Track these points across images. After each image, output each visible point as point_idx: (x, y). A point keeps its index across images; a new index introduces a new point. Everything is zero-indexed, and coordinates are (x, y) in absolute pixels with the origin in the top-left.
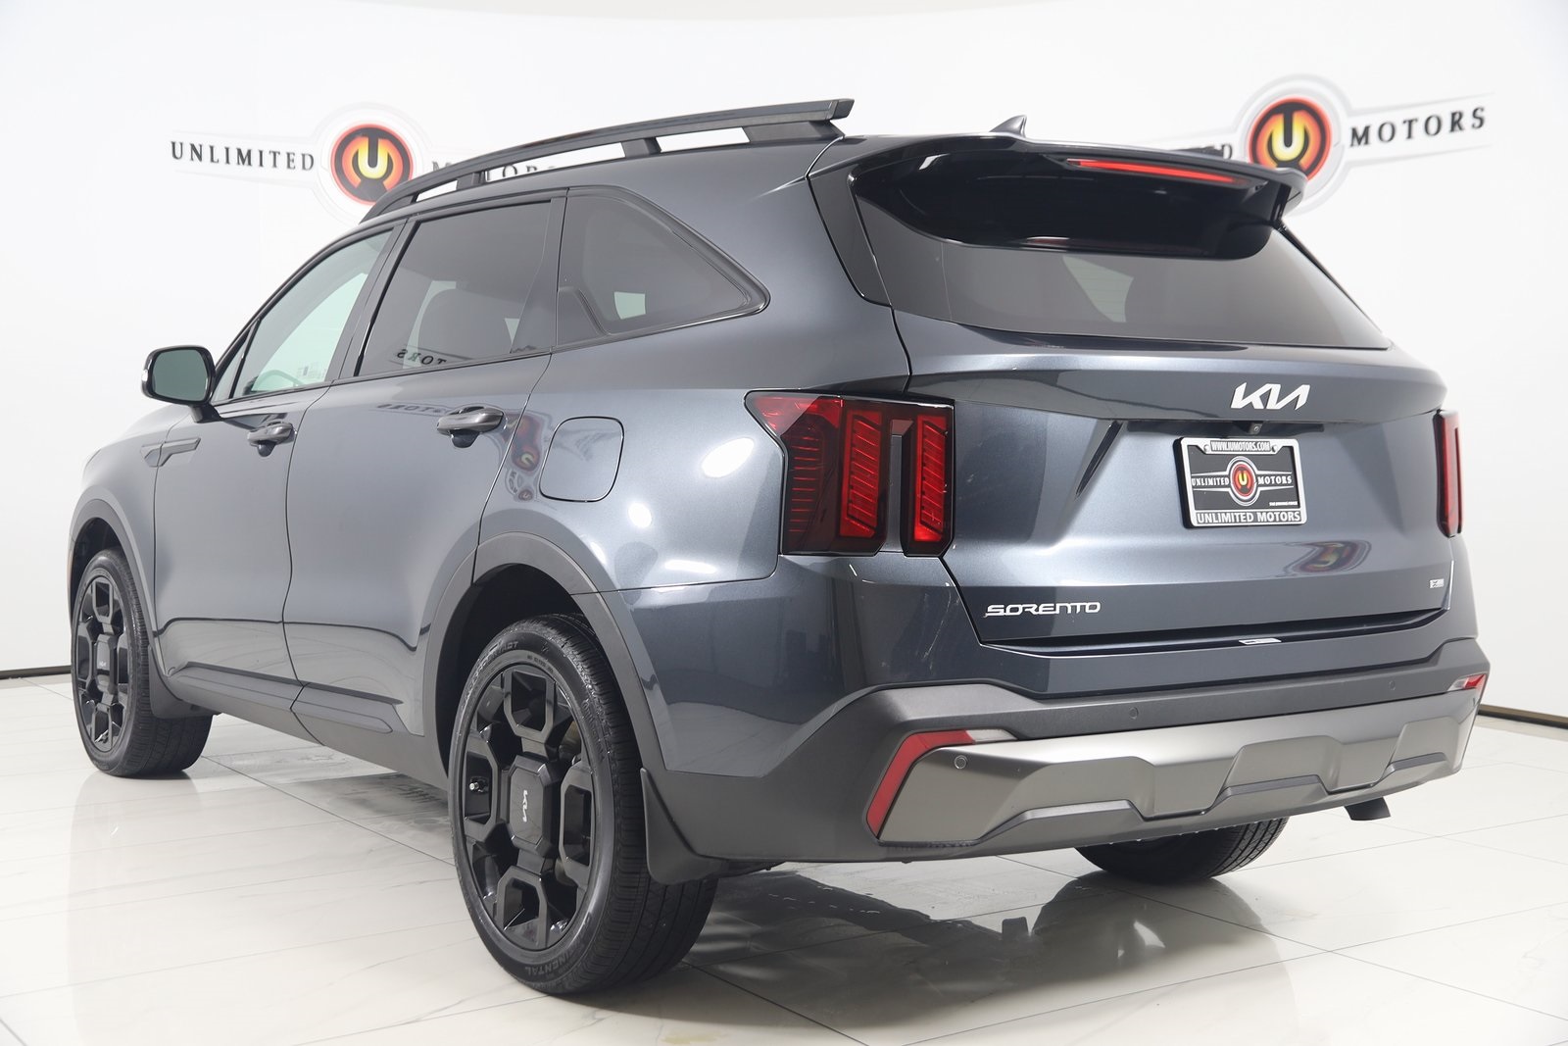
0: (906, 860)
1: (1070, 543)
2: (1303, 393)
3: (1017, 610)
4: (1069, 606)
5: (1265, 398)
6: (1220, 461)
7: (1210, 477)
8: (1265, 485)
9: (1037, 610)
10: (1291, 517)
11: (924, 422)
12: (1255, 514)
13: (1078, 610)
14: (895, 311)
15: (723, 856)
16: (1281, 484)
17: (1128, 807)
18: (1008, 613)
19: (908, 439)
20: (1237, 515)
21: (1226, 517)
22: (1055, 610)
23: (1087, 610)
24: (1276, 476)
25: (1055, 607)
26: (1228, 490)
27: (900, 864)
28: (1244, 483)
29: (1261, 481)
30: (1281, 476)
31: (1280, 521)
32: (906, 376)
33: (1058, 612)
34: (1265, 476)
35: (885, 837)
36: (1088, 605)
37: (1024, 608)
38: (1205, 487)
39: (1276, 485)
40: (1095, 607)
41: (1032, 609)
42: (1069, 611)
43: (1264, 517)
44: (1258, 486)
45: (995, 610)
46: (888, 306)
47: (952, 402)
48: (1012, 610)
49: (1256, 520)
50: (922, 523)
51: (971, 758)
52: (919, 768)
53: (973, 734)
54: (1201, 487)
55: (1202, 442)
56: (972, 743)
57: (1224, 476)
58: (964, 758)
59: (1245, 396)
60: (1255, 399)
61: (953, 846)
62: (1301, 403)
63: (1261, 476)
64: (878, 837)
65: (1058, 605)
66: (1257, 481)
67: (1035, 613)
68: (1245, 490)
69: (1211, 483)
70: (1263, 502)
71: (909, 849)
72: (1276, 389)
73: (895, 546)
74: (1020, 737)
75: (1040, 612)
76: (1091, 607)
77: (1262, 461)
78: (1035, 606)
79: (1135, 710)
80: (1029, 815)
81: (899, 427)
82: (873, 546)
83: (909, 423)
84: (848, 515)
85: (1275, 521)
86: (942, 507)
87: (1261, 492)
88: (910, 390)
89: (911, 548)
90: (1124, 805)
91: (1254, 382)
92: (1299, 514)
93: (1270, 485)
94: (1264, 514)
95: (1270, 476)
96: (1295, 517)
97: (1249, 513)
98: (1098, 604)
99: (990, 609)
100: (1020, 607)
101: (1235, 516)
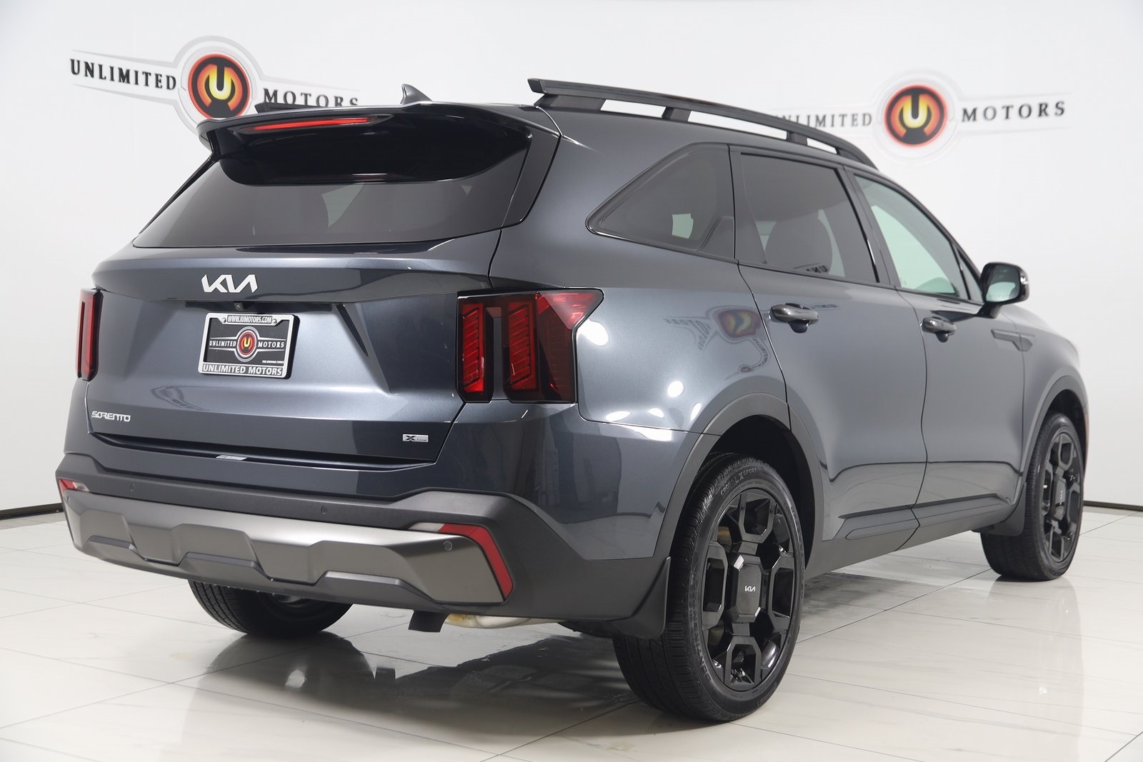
4: (119, 415)
5: (224, 285)
6: (233, 330)
7: (223, 340)
8: (263, 348)
10: (274, 372)
12: (247, 368)
16: (275, 348)
20: (233, 367)
21: (225, 368)
24: (272, 341)
25: (113, 415)
26: (234, 350)
28: (246, 346)
29: (260, 345)
30: (277, 342)
31: (265, 374)
34: (264, 341)
38: (218, 347)
39: (271, 348)
43: (254, 370)
44: (257, 348)
49: (247, 372)
54: (215, 347)
55: (221, 317)
57: (233, 340)
59: (210, 284)
60: (217, 284)
62: (254, 287)
63: (261, 341)
66: (257, 344)
68: (246, 351)
69: (223, 344)
70: (258, 360)
72: (229, 278)
77: (264, 330)
85: (261, 374)
87: (258, 352)
91: (213, 275)
92: (281, 370)
93: (267, 348)
94: (254, 368)
95: (268, 341)
96: (277, 372)
97: (243, 367)
101: (231, 368)
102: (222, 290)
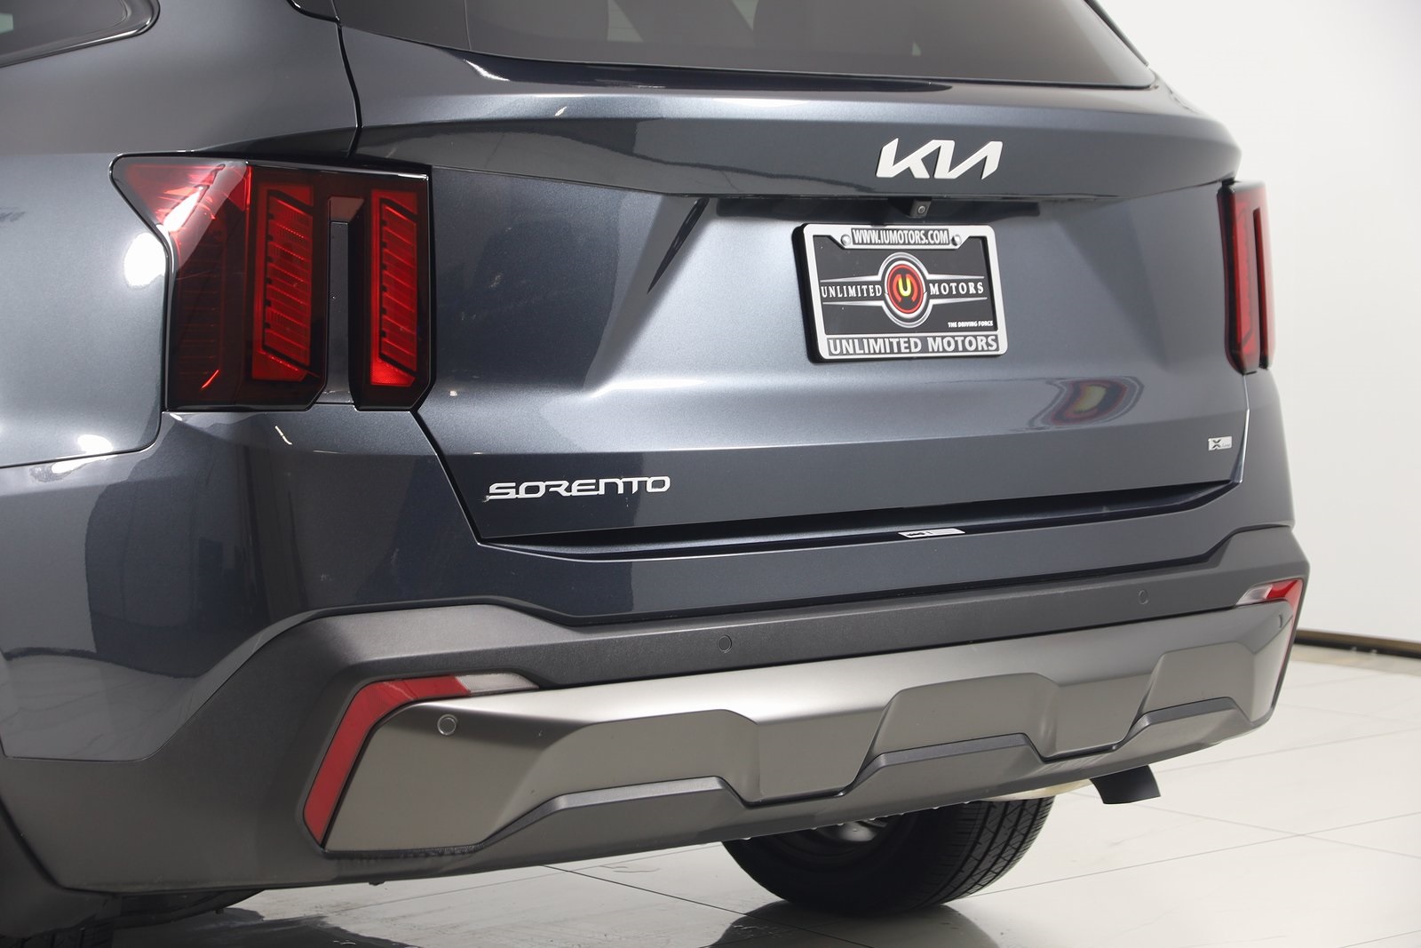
0: (376, 880)
1: (619, 385)
2: (991, 153)
3: (536, 489)
4: (620, 483)
5: (931, 161)
6: (869, 260)
7: (852, 284)
8: (941, 296)
9: (569, 489)
10: (982, 343)
11: (383, 201)
12: (924, 340)
13: (635, 489)
14: (343, 29)
15: (103, 888)
16: (968, 295)
17: (718, 786)
18: (522, 495)
19: (358, 227)
20: (895, 341)
21: (877, 344)
22: (597, 489)
23: (650, 489)
24: (958, 282)
25: (597, 485)
26: (881, 303)
27: (366, 886)
28: (906, 293)
29: (934, 290)
30: (966, 282)
31: (965, 350)
32: (352, 129)
33: (602, 491)
34: (940, 282)
35: (334, 844)
36: (650, 481)
37: (548, 487)
38: (843, 299)
39: (958, 295)
40: (662, 484)
41: (562, 488)
42: (621, 490)
43: (938, 343)
44: (930, 297)
45: (500, 491)
46: (334, 20)
47: (426, 169)
48: (528, 490)
49: (925, 349)
50: (384, 358)
51: (463, 716)
52: (382, 736)
53: (467, 681)
54: (836, 299)
55: (839, 231)
56: (466, 695)
57: (874, 283)
58: (453, 719)
59: (898, 159)
60: (915, 163)
61: (441, 854)
62: (990, 168)
63: (934, 282)
64: (323, 845)
65: (602, 482)
66: (928, 290)
67: (565, 494)
68: (907, 304)
69: (852, 292)
70: (938, 322)
71: (372, 862)
72: (947, 147)
73: (339, 394)
74: (542, 683)
75: (574, 493)
76: (655, 484)
77: (936, 260)
78: (565, 484)
79: (726, 640)
80: (562, 803)
81: (343, 209)
82: (304, 392)
83: (355, 204)
84: (265, 348)
85: (956, 350)
86: (415, 333)
87: (934, 306)
88: (361, 151)
89: (368, 396)
90: (712, 784)
91: (911, 137)
92: (996, 340)
93: (950, 295)
94: (939, 340)
95: (948, 282)
96: (988, 344)
97: (915, 338)
98: (667, 480)
99: (493, 489)
100: (542, 485)
101: (891, 344)
102: (921, 172)
